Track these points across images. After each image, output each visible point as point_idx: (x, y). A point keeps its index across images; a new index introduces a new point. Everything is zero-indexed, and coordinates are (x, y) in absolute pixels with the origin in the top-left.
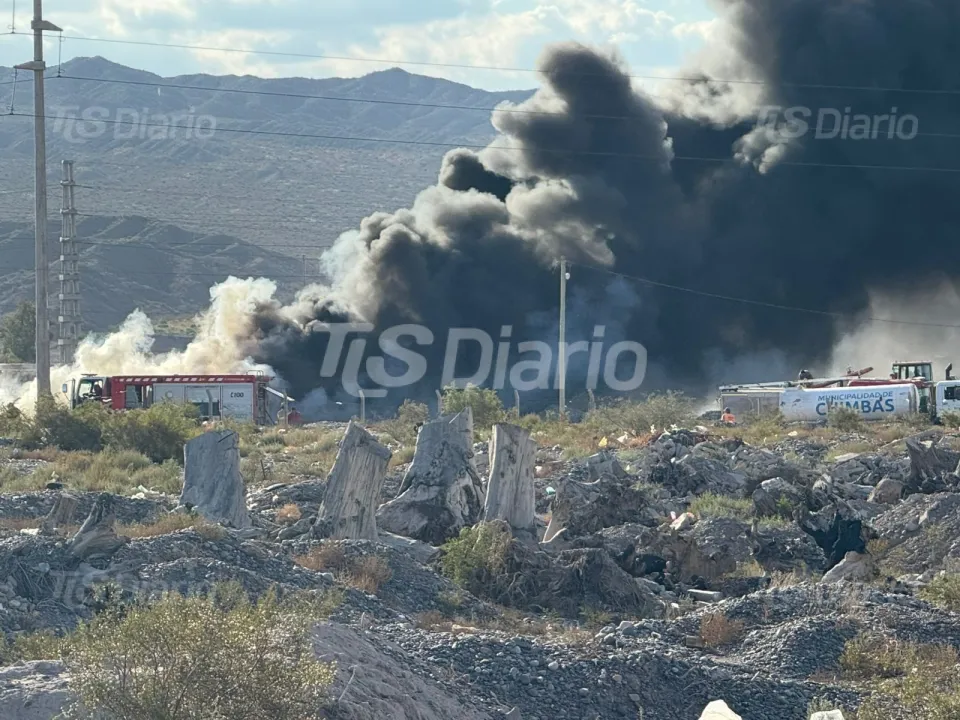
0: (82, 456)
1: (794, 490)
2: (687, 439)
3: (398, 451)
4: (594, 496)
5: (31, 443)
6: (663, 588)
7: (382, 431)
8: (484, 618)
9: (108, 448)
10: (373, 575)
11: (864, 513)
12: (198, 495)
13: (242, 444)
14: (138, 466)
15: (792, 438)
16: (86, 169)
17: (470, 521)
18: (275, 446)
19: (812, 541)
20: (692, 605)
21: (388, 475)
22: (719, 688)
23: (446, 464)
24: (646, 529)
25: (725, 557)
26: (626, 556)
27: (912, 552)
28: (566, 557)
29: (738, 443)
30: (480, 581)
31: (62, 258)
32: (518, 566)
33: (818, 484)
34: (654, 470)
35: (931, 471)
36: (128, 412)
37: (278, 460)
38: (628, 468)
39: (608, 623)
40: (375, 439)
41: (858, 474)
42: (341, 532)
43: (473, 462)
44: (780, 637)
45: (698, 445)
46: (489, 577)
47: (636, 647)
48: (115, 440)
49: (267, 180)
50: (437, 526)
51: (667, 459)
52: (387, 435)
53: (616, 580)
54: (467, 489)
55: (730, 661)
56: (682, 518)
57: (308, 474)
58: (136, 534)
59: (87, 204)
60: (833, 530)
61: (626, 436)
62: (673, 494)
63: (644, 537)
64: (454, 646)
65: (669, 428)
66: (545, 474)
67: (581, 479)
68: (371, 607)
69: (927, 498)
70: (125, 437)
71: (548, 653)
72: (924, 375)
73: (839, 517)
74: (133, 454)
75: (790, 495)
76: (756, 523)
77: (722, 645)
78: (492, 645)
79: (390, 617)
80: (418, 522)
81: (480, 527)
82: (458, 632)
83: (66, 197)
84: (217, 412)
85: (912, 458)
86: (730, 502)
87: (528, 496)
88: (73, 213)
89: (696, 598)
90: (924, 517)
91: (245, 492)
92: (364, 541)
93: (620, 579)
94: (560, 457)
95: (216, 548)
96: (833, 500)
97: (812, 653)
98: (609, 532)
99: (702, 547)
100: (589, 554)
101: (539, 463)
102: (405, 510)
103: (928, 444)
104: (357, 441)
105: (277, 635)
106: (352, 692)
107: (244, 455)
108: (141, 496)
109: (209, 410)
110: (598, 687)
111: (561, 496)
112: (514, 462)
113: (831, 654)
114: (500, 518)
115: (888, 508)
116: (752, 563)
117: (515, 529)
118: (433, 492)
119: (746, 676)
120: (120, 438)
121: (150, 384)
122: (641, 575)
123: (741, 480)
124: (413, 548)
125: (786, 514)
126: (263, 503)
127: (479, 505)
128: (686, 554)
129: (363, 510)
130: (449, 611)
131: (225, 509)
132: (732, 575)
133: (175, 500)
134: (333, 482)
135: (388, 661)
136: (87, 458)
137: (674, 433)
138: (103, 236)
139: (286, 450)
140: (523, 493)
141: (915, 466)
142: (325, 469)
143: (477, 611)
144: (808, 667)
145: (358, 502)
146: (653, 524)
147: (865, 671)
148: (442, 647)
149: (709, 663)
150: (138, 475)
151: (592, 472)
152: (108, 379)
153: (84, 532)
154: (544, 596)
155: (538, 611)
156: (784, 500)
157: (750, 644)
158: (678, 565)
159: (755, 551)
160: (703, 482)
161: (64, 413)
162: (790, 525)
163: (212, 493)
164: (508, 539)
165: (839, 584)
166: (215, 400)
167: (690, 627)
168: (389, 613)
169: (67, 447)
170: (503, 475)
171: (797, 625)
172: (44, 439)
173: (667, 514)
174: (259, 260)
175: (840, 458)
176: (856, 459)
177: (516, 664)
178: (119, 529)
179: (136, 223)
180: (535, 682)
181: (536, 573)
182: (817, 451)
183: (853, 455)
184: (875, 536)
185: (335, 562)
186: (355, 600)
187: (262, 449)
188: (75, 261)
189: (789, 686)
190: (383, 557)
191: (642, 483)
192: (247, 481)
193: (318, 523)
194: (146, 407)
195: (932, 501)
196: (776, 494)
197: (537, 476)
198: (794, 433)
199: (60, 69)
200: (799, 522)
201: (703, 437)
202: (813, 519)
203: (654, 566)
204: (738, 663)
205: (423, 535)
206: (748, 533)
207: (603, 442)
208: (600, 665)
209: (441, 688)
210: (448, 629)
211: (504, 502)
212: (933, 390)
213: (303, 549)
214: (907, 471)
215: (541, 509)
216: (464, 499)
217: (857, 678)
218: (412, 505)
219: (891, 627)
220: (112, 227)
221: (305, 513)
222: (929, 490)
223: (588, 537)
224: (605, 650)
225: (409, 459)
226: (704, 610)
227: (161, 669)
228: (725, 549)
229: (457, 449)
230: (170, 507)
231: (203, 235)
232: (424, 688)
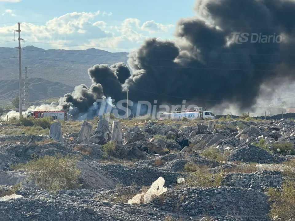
0: (29, 127)
1: (175, 134)
2: (153, 123)
3: (94, 126)
4: (134, 135)
5: (18, 125)
6: (148, 154)
7: (90, 122)
8: (111, 160)
9: (34, 126)
10: (89, 152)
11: (189, 138)
12: (53, 135)
13: (62, 125)
14: (40, 129)
15: (174, 123)
16: (30, 68)
17: (108, 140)
18: (69, 125)
19: (178, 144)
20: (154, 157)
21: (92, 131)
22: (159, 174)
23: (104, 129)
24: (144, 142)
25: (160, 147)
26: (140, 147)
27: (198, 146)
28: (128, 148)
29: (163, 124)
30: (111, 153)
31: (25, 87)
32: (118, 149)
33: (179, 132)
34: (146, 130)
35: (202, 129)
36: (38, 118)
37: (69, 128)
38: (141, 129)
39: (137, 161)
40: (89, 124)
41: (187, 130)
42: (82, 143)
43: (109, 128)
44: (172, 163)
45: (155, 125)
46: (112, 152)
47: (142, 166)
48: (36, 124)
49: (67, 71)
50: (102, 141)
51: (149, 127)
52: (92, 123)
53: (138, 152)
54: (108, 134)
55: (161, 168)
56: (152, 139)
57: (75, 131)
58: (40, 143)
59: (30, 76)
60: (182, 141)
61: (140, 123)
62: (150, 135)
63: (144, 143)
64: (105, 166)
65: (149, 121)
66: (124, 131)
67: (131, 132)
68: (89, 158)
69: (201, 135)
70: (38, 124)
71: (124, 167)
72: (201, 110)
73: (183, 139)
74: (39, 127)
75: (174, 135)
76: (167, 140)
77: (160, 165)
78: (113, 166)
79: (92, 160)
80: (98, 141)
81: (110, 142)
82: (106, 163)
83: (25, 74)
84: (57, 119)
85: (198, 127)
86: (161, 136)
87: (120, 135)
88: (27, 77)
89: (154, 156)
90: (201, 139)
91: (62, 135)
92: (87, 145)
93: (139, 152)
94: (127, 127)
95: (56, 146)
96: (182, 136)
97: (178, 167)
98: (137, 142)
99: (156, 145)
100: (133, 147)
101: (123, 128)
102: (95, 138)
103: (202, 124)
104: (85, 124)
105: (69, 164)
106: (84, 175)
107: (62, 127)
108: (41, 135)
109: (55, 118)
110: (135, 174)
111: (127, 135)
112: (117, 128)
113: (182, 167)
114: (115, 140)
115: (193, 137)
116: (166, 148)
117: (118, 142)
118: (101, 134)
119: (165, 171)
120: (37, 124)
121: (43, 113)
122: (143, 151)
123: (164, 132)
124: (97, 146)
125: (173, 138)
126: (66, 137)
127: (110, 137)
128: (152, 147)
129: (87, 138)
130: (104, 159)
131: (58, 138)
132: (162, 151)
133: (48, 136)
134: (80, 133)
135: (92, 169)
136: (30, 128)
137: (150, 122)
138: (33, 82)
139: (71, 126)
140: (119, 134)
141: (199, 128)
142: (79, 130)
143: (110, 159)
144: (177, 170)
145: (86, 137)
146: (146, 141)
147: (189, 170)
148: (103, 166)
149: (157, 169)
150: (41, 131)
151: (133, 130)
152: (34, 112)
153: (29, 143)
154: (123, 156)
155: (122, 159)
156: (172, 136)
157: (165, 165)
158: (151, 149)
159: (167, 146)
160: (156, 132)
161: (25, 119)
162: (174, 141)
163: (56, 135)
164: (116, 144)
165: (184, 153)
166: (56, 116)
167: (153, 162)
168: (92, 159)
169: (26, 126)
170: (115, 131)
171: (175, 161)
172: (21, 124)
173: (149, 139)
174: (65, 87)
175: (184, 127)
176: (187, 127)
177: (118, 169)
178: (36, 143)
179: (40, 80)
180: (122, 173)
181: (122, 151)
182: (179, 126)
183: (187, 126)
184: (191, 143)
185: (81, 149)
186: (85, 157)
187: (66, 126)
188: (27, 88)
189: (173, 174)
190: (91, 148)
191: (144, 132)
192: (63, 132)
193: (77, 141)
194: (42, 117)
195: (202, 136)
196: (171, 134)
197: (122, 131)
198: (174, 122)
199: (24, 48)
200: (175, 140)
201: (156, 123)
202: (178, 139)
203: (146, 149)
204: (163, 169)
205: (99, 143)
206: (165, 142)
207: (136, 124)
208: (135, 170)
209: (102, 174)
210: (104, 162)
211: (116, 136)
212: (202, 113)
213: (74, 146)
214: (197, 130)
215: (123, 138)
216: (107, 136)
217: (187, 172)
218: (96, 137)
219: (194, 161)
220: (35, 80)
221: (75, 139)
222: (202, 133)
223: (133, 144)
224: (136, 166)
225: (96, 128)
226: (156, 158)
227: (45, 171)
228: (160, 146)
229: (106, 125)
230: (47, 138)
231: (53, 82)
232: (99, 175)
